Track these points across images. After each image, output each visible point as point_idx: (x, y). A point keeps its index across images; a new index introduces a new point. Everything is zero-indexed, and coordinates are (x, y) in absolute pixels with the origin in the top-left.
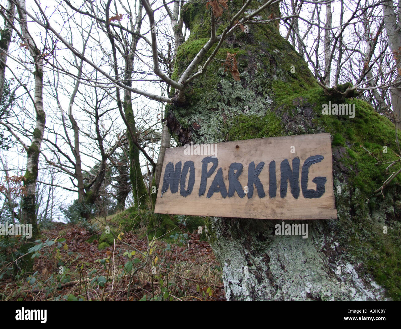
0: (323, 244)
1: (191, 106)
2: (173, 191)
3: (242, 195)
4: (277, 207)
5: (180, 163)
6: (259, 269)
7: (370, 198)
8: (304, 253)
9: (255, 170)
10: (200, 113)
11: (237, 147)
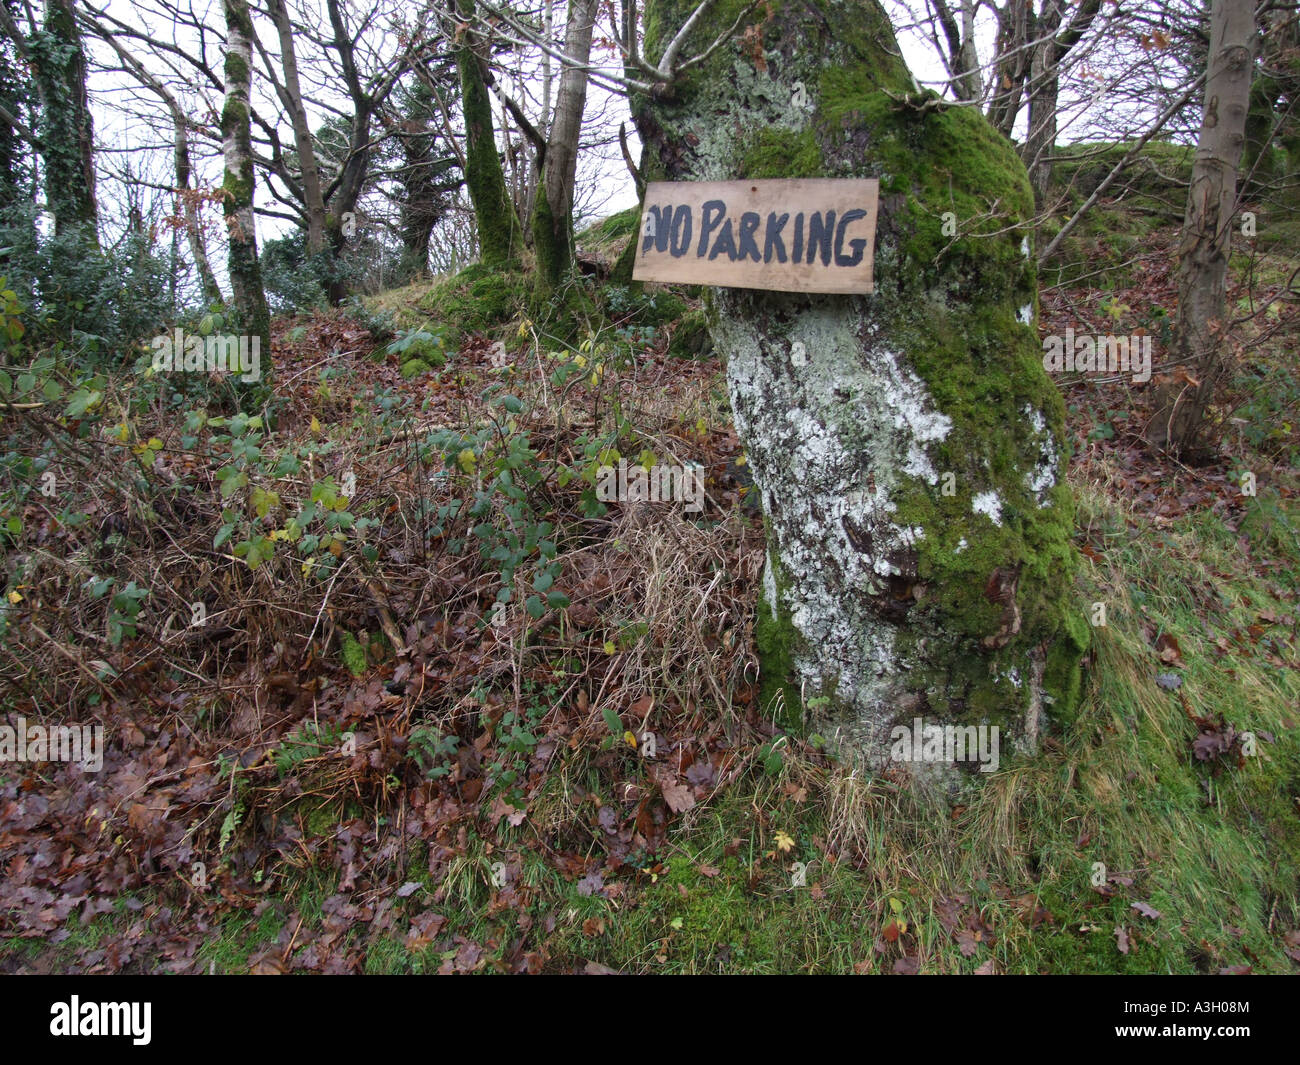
0: (858, 327)
1: (683, 104)
2: (661, 249)
3: (756, 258)
4: (802, 275)
5: (670, 207)
6: (777, 360)
7: (926, 270)
8: (836, 339)
9: (776, 225)
10: (698, 116)
11: (754, 189)
